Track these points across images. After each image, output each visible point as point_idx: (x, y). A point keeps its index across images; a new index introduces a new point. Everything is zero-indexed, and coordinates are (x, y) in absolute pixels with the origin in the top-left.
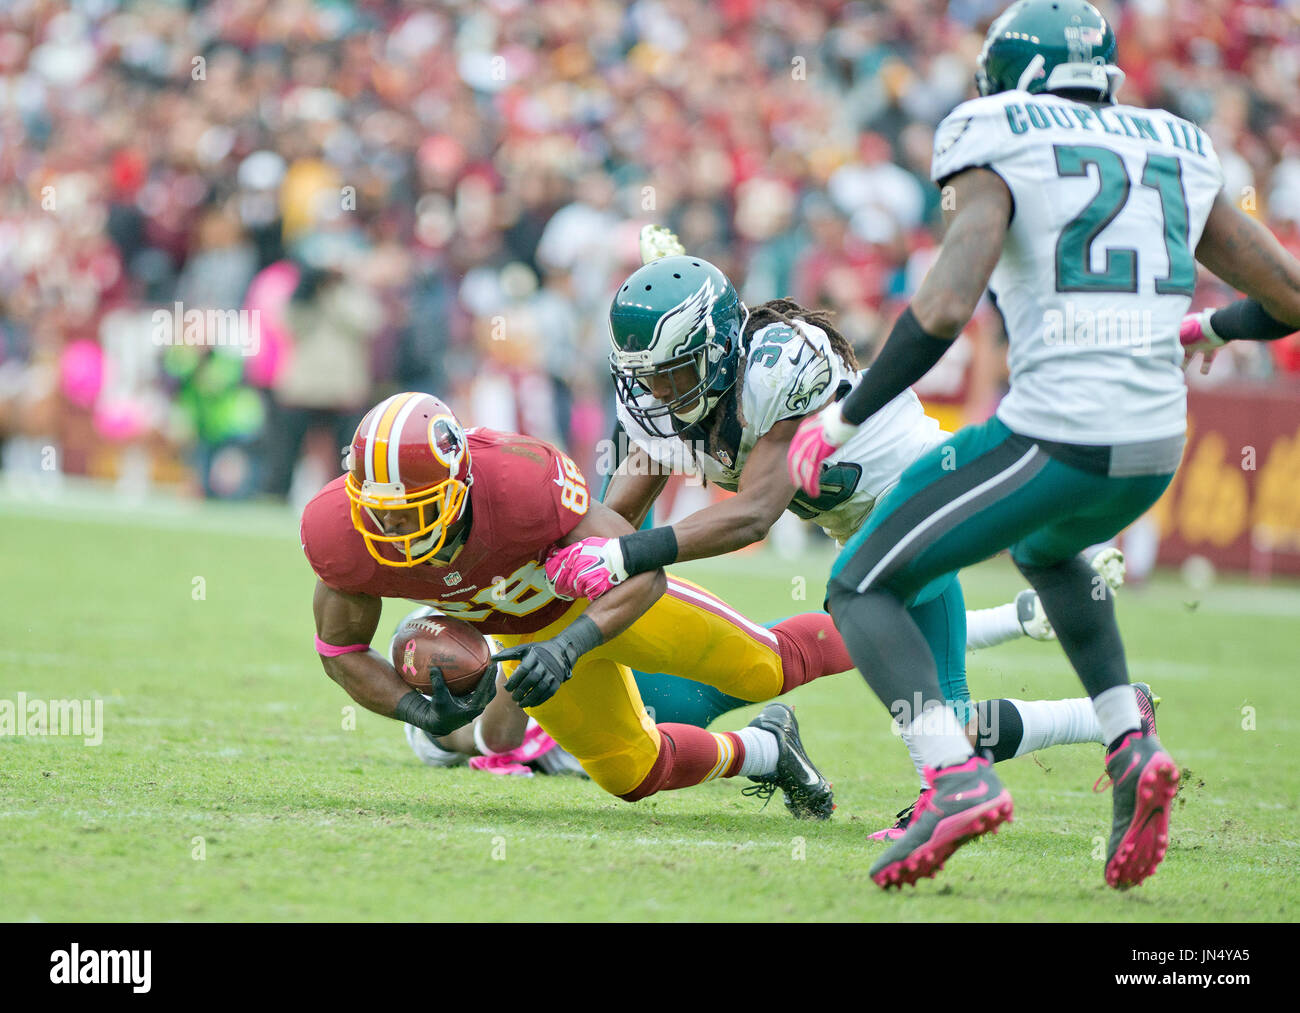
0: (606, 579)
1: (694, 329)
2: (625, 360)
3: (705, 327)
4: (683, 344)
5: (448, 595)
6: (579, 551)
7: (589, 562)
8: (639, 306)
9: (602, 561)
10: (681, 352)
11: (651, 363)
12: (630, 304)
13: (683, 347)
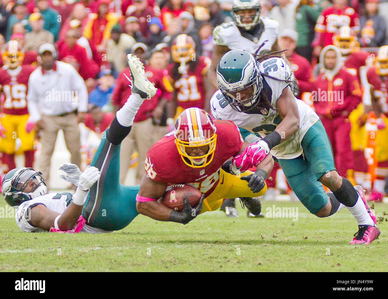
0: (264, 152)
1: (253, 71)
2: (231, 87)
3: (256, 70)
4: (252, 76)
5: (198, 180)
6: (250, 148)
7: (256, 149)
8: (229, 68)
9: (260, 148)
10: (251, 79)
11: (243, 85)
12: (226, 68)
13: (252, 78)
